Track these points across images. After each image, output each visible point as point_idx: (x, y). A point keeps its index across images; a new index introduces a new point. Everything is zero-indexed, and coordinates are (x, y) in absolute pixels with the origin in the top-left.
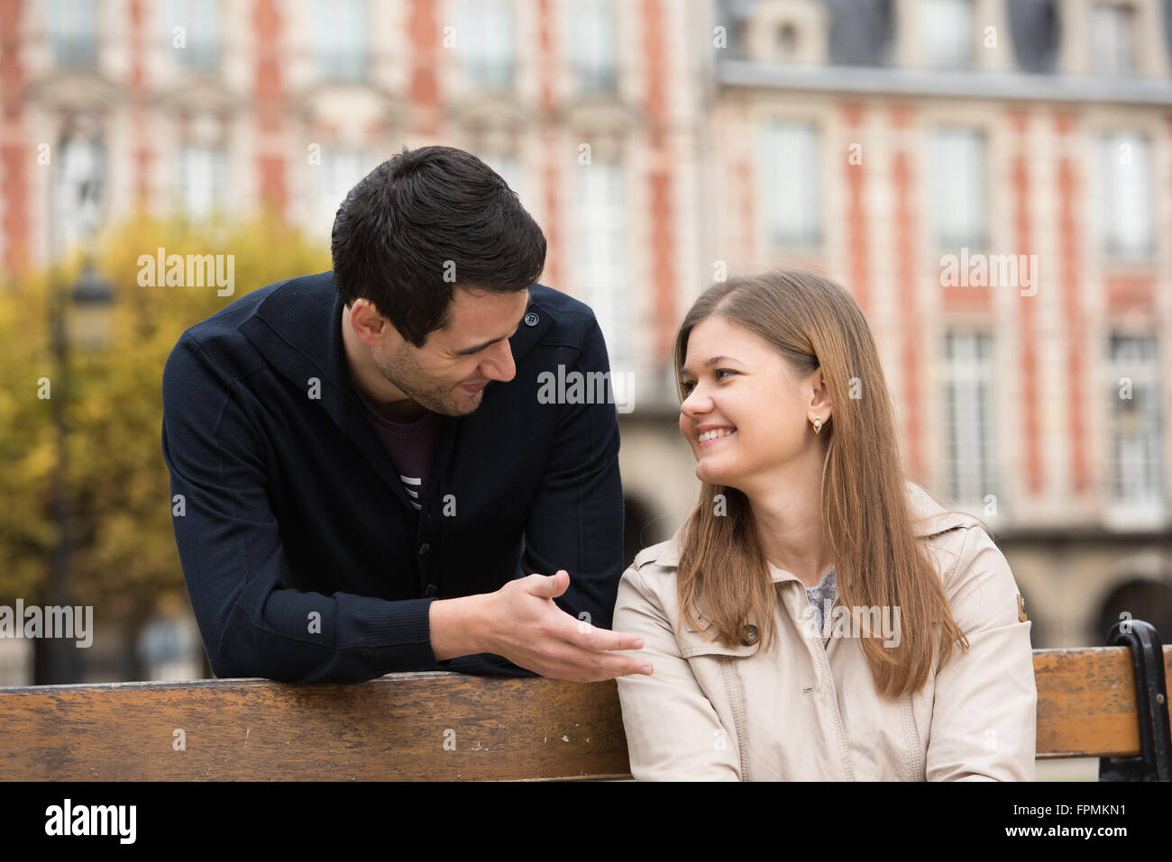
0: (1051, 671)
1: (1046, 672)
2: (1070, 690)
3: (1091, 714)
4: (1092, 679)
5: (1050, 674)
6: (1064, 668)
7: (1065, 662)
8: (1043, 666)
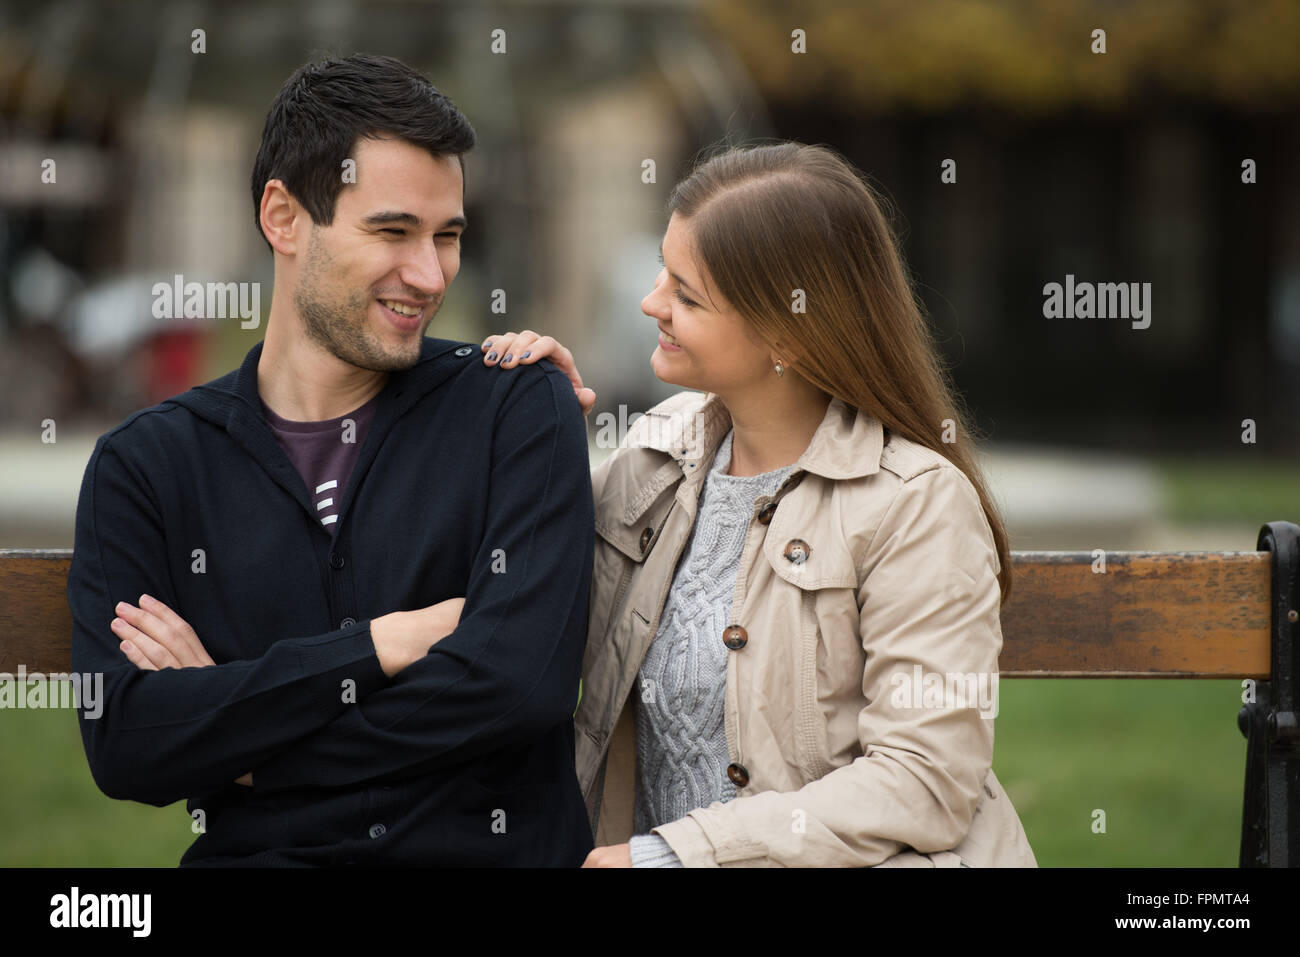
0: (1161, 577)
1: (1152, 578)
2: (1183, 600)
3: (1208, 629)
4: (1214, 588)
5: (1157, 581)
6: (1179, 575)
7: (1180, 567)
8: (1150, 571)
